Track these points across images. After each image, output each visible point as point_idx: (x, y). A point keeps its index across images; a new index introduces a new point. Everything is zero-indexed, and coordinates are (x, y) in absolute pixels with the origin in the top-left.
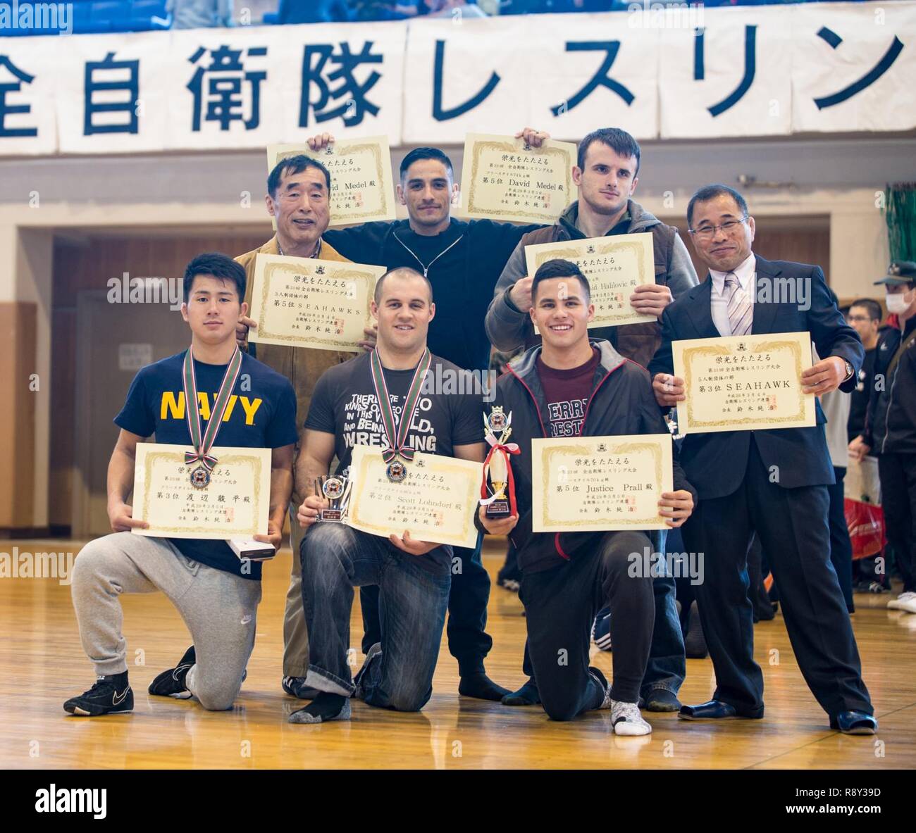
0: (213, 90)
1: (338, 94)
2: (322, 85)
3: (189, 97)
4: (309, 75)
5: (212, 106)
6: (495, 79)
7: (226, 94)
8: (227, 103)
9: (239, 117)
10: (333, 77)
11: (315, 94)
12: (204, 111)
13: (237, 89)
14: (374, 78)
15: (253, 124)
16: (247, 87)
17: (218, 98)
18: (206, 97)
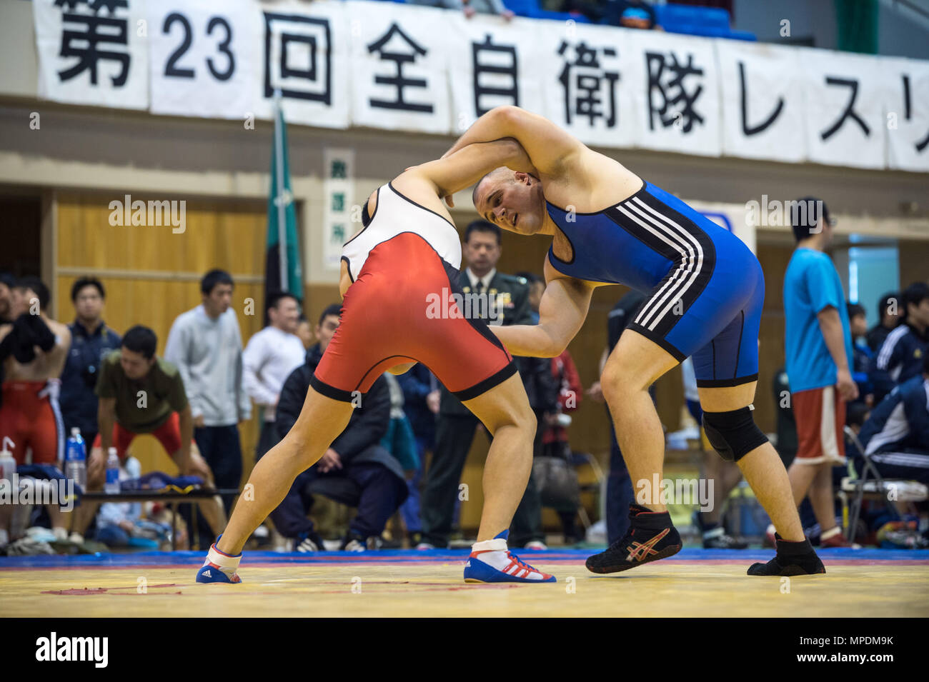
0: (580, 86)
1: (675, 101)
2: (663, 92)
3: (559, 90)
4: (653, 82)
5: (580, 101)
6: (781, 105)
7: (591, 90)
8: (592, 101)
9: (600, 115)
10: (672, 84)
11: (658, 101)
12: (573, 105)
13: (597, 88)
14: (699, 90)
15: (611, 122)
16: (605, 85)
17: (584, 94)
18: (575, 93)
